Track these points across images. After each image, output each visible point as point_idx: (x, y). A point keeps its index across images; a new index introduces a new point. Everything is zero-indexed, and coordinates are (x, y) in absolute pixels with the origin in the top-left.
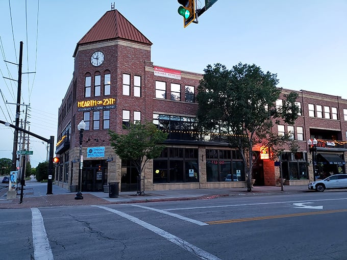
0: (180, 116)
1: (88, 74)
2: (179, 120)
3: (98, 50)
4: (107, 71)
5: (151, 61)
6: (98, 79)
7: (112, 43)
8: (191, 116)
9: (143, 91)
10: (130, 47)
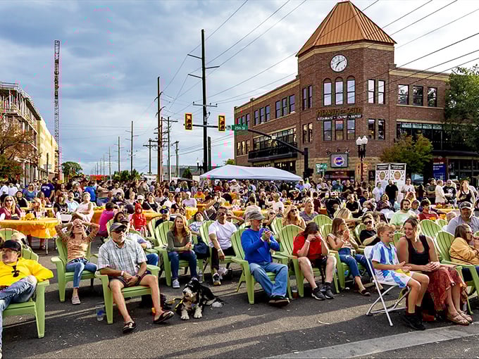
0: (422, 123)
1: (327, 80)
2: (421, 127)
3: (339, 53)
4: (351, 77)
5: (395, 63)
6: (339, 86)
7: (357, 46)
8: (433, 122)
9: (387, 97)
10: (375, 50)
